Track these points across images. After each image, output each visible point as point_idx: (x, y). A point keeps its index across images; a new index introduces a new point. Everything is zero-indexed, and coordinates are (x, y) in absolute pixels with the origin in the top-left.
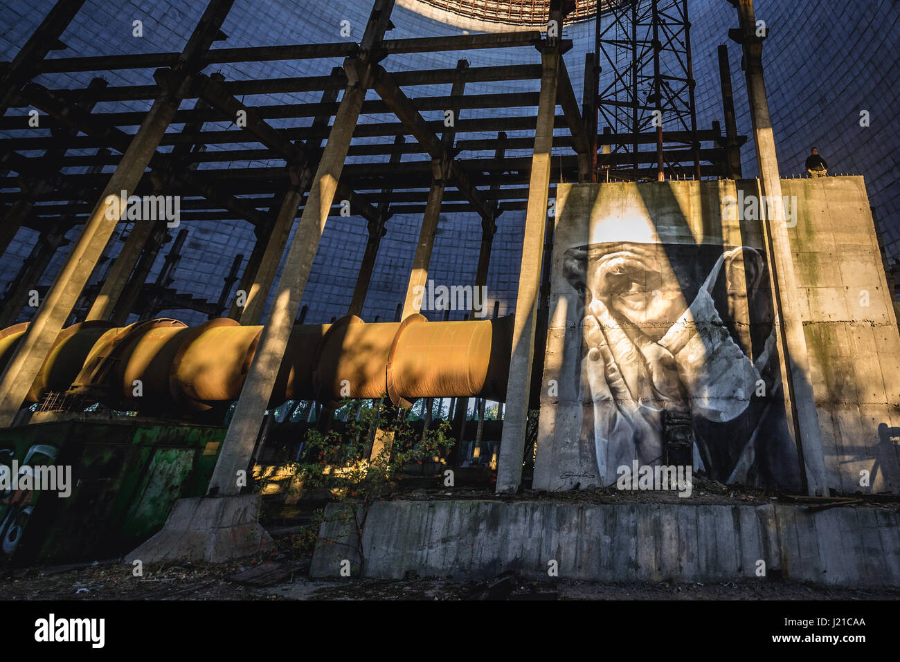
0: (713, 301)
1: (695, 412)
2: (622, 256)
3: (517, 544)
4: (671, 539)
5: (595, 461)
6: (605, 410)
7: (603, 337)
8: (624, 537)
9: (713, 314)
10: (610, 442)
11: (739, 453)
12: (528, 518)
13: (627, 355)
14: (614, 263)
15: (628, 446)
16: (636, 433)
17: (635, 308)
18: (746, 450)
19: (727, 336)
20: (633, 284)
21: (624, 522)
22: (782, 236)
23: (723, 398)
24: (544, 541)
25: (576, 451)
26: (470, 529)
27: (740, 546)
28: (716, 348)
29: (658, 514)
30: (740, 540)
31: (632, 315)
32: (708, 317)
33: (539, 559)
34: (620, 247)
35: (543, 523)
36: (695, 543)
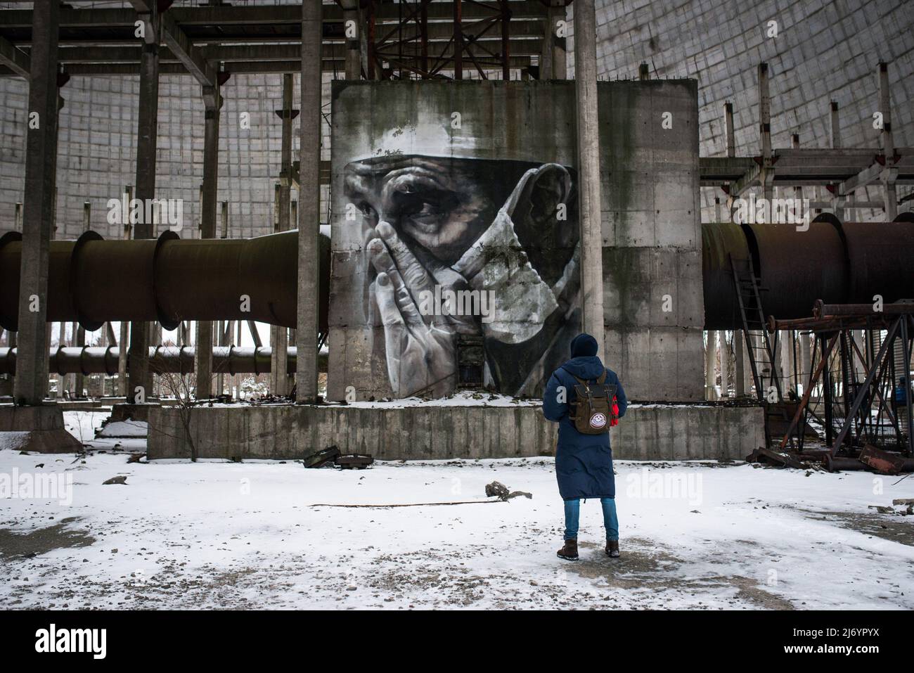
0: (512, 224)
1: (488, 335)
2: (411, 172)
3: (327, 438)
4: (461, 432)
5: (387, 378)
6: (396, 333)
7: (392, 261)
8: (420, 432)
9: (512, 238)
10: (403, 361)
11: (528, 371)
12: (335, 419)
13: (418, 280)
14: (402, 179)
15: (420, 365)
16: (428, 353)
17: (427, 230)
18: (536, 367)
19: (525, 262)
20: (425, 204)
21: (420, 421)
22: (592, 156)
23: (516, 322)
24: (350, 435)
25: (368, 370)
26: (283, 427)
27: (520, 436)
28: (513, 273)
29: (450, 415)
30: (520, 431)
31: (423, 238)
32: (507, 242)
33: (347, 448)
34: (409, 161)
35: (349, 422)
36: (481, 435)
